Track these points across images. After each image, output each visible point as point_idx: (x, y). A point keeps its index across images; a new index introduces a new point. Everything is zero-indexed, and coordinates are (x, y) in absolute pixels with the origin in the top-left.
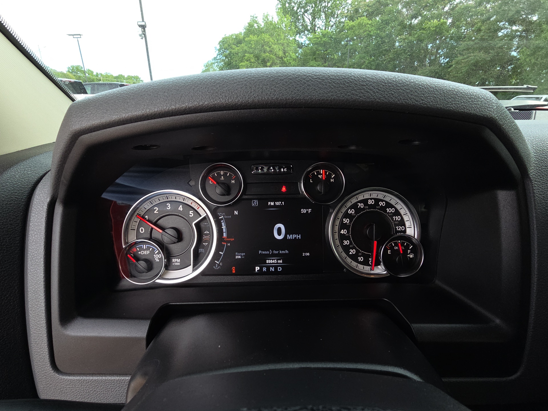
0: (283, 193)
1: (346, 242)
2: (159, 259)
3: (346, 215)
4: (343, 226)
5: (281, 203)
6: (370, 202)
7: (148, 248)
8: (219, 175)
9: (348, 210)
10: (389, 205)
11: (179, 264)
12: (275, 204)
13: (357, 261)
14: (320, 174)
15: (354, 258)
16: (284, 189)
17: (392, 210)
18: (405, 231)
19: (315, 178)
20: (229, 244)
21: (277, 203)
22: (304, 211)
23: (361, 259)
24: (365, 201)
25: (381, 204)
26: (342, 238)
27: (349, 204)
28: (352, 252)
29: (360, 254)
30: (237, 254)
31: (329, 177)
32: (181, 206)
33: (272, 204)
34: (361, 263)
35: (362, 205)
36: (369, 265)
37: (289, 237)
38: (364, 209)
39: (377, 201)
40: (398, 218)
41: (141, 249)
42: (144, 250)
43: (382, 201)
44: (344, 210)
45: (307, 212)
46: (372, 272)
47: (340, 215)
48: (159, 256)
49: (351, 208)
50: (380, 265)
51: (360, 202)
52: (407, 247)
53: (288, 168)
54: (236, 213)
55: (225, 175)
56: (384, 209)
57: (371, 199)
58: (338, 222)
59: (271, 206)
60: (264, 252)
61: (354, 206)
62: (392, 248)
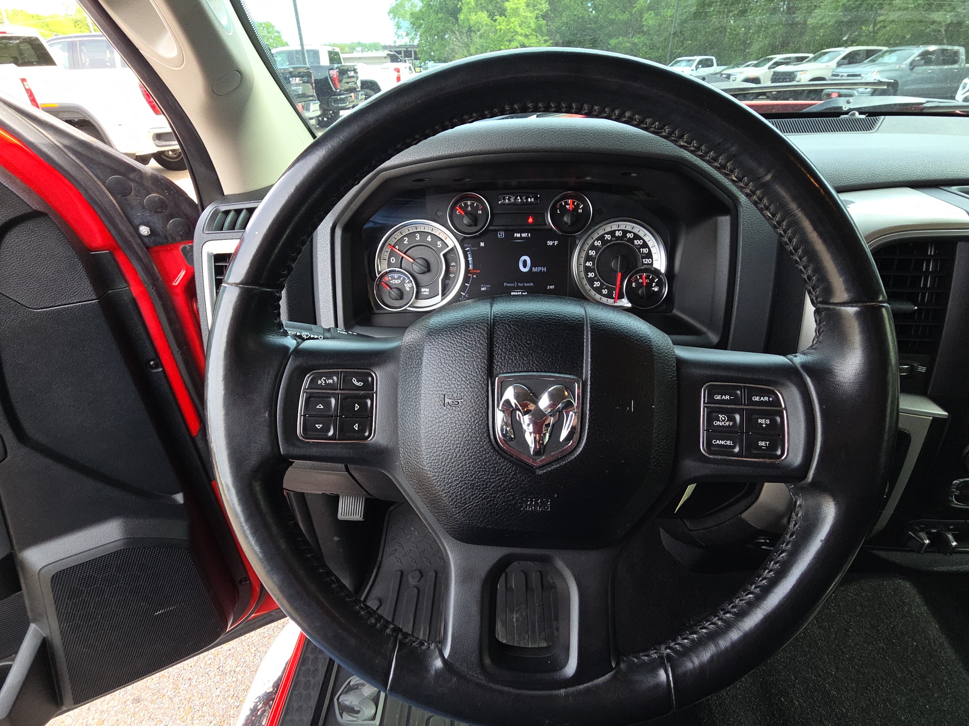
0: (531, 225)
1: (591, 275)
2: (409, 288)
3: (593, 247)
4: (588, 258)
5: (528, 235)
6: (618, 234)
7: (399, 278)
8: (466, 205)
9: (594, 241)
10: (637, 237)
11: (428, 293)
12: (521, 235)
13: (601, 294)
14: (568, 204)
15: (598, 290)
16: (530, 220)
17: (640, 242)
18: (652, 264)
19: (563, 208)
20: (475, 276)
21: (524, 235)
22: (550, 243)
23: (605, 292)
24: (612, 233)
25: (629, 235)
26: (587, 270)
27: (596, 236)
28: (597, 284)
29: (604, 287)
30: (482, 285)
31: (577, 207)
32: (429, 237)
33: (518, 235)
34: (605, 296)
35: (608, 237)
36: (613, 298)
37: (534, 270)
38: (611, 241)
39: (625, 232)
40: (645, 251)
41: (393, 278)
42: (396, 279)
43: (630, 232)
44: (590, 242)
45: (554, 244)
46: (616, 304)
47: (587, 247)
48: (410, 285)
49: (598, 239)
50: (623, 298)
51: (608, 233)
52: (652, 280)
53: (536, 198)
54: (482, 244)
55: (472, 205)
56: (631, 241)
57: (619, 230)
58: (583, 254)
59: (517, 238)
60: (509, 285)
61: (601, 238)
62: (636, 281)
